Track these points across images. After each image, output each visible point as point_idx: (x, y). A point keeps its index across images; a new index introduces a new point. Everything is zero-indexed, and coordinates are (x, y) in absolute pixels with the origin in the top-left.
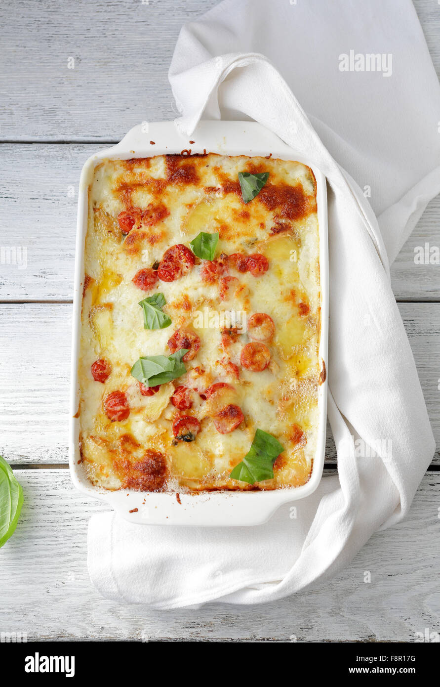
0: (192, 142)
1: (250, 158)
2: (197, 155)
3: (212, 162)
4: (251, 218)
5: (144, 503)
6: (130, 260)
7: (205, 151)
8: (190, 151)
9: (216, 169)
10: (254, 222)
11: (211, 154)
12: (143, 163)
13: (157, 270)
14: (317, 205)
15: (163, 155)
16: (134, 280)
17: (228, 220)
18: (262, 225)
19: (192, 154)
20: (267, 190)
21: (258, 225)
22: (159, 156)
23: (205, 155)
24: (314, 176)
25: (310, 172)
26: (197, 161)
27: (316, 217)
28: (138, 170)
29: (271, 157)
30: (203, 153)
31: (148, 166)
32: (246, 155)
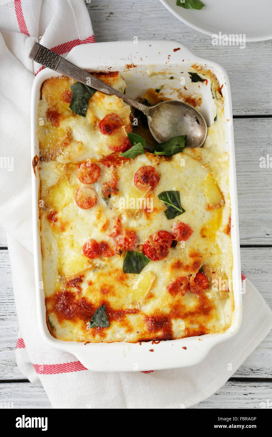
0: (152, 350)
1: (102, 342)
2: (147, 340)
3: (133, 336)
4: (99, 289)
5: (169, 56)
6: (196, 249)
7: (141, 344)
8: (153, 344)
9: (130, 330)
10: (97, 286)
11: (135, 342)
12: (191, 332)
13: (173, 240)
14: (46, 305)
15: (175, 339)
16: (191, 232)
17: (117, 286)
18: (90, 284)
19: (151, 342)
20: (87, 314)
21: (94, 283)
22: (179, 338)
23: (141, 341)
24: (49, 329)
25: (52, 333)
26: (147, 336)
27: (46, 294)
28: (196, 327)
29: (85, 343)
30: (142, 343)
31: (187, 329)
32: (106, 343)
